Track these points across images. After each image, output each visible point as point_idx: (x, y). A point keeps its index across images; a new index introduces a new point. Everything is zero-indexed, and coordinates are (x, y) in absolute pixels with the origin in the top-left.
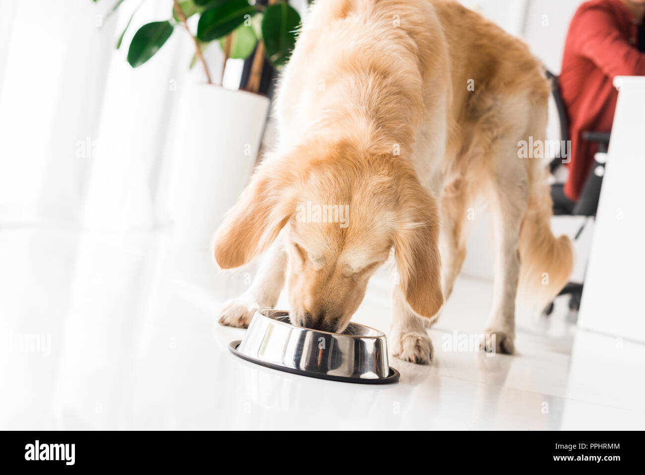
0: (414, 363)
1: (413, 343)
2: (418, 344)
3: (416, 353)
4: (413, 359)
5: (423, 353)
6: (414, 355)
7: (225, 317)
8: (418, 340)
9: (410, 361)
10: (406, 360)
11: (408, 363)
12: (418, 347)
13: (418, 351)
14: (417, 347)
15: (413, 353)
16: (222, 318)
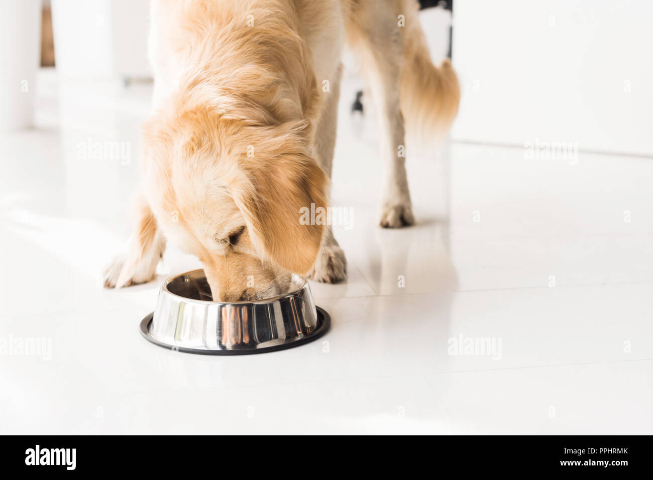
0: (330, 284)
1: (325, 262)
2: (331, 263)
3: (330, 272)
4: (328, 279)
5: (336, 271)
6: (328, 275)
7: (110, 280)
8: (330, 258)
9: (325, 281)
10: (320, 281)
11: (323, 285)
12: (330, 265)
13: (331, 271)
14: (330, 267)
15: (326, 273)
16: (107, 281)
